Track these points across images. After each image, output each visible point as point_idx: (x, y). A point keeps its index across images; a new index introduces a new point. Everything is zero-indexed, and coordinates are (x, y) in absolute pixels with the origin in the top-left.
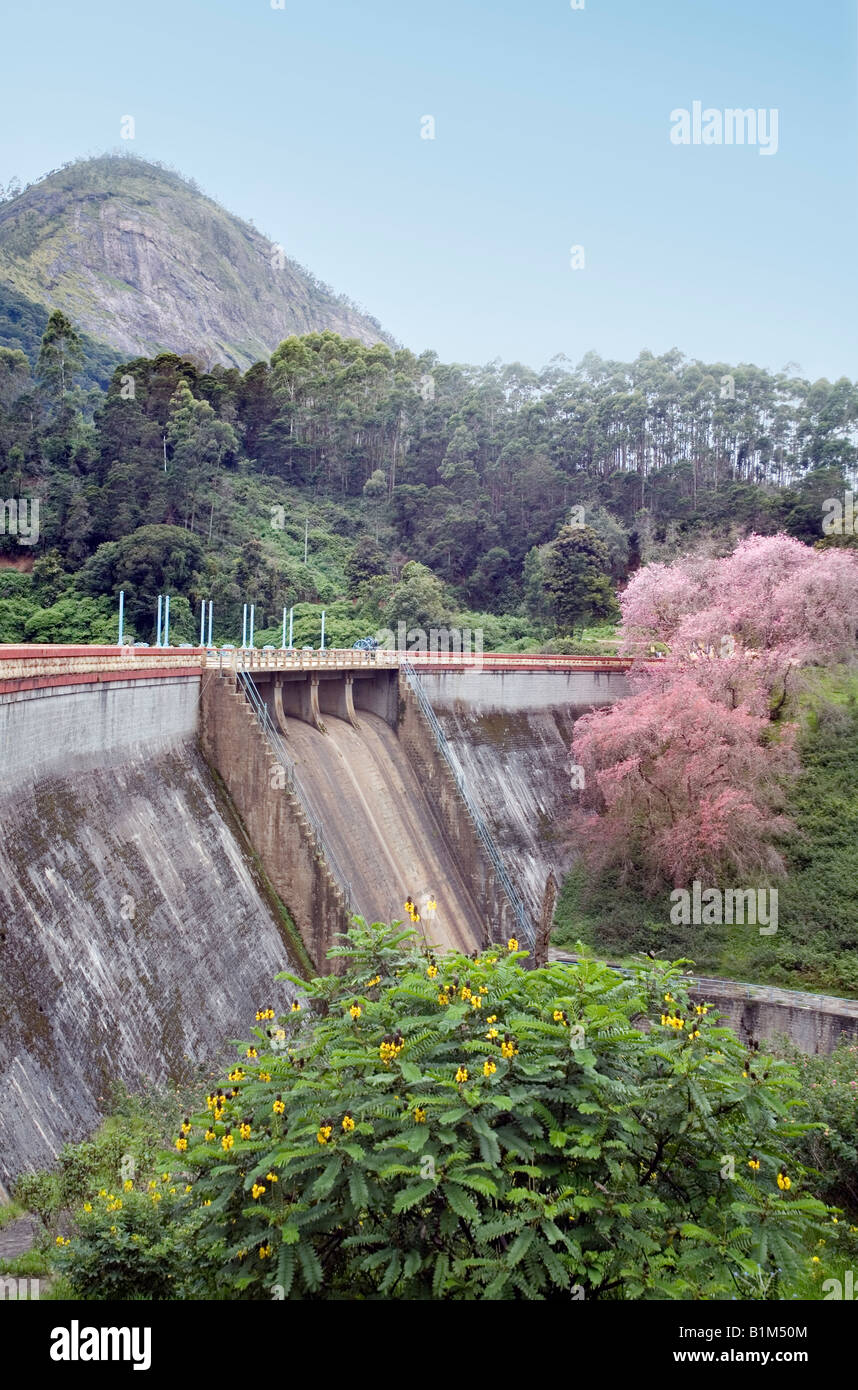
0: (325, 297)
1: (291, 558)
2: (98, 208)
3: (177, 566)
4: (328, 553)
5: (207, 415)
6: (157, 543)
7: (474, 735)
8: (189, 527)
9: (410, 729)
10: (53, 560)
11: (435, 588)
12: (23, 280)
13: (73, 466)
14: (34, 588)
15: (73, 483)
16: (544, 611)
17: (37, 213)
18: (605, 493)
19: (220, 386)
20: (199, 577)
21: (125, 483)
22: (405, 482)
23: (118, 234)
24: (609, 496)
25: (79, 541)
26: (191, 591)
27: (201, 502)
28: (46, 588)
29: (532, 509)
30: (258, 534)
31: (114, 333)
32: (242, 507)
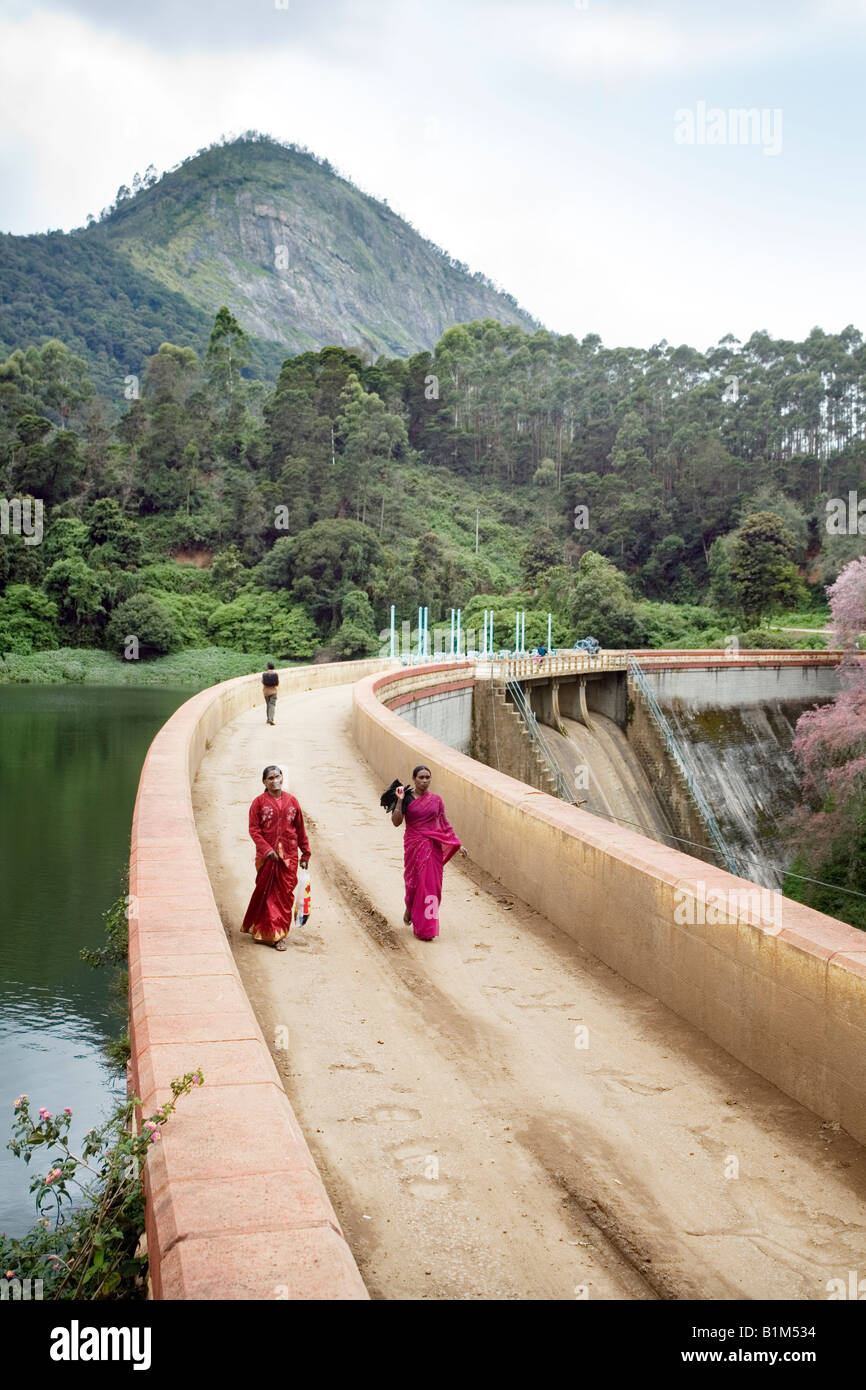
0: (461, 276)
1: (462, 549)
2: (234, 193)
3: (355, 559)
4: (499, 543)
5: (377, 409)
6: (335, 538)
7: (692, 732)
8: (361, 519)
9: (639, 729)
10: (232, 555)
11: (617, 579)
12: (162, 270)
13: (245, 461)
14: (214, 583)
15: (247, 479)
16: (731, 601)
17: (174, 201)
18: (781, 477)
19: (385, 378)
20: (376, 570)
21: (298, 478)
22: (572, 470)
23: (254, 219)
24: (784, 481)
25: (256, 536)
26: (369, 584)
27: (371, 494)
28: (226, 583)
29: (706, 495)
30: (428, 525)
31: (252, 319)
32: (411, 498)
